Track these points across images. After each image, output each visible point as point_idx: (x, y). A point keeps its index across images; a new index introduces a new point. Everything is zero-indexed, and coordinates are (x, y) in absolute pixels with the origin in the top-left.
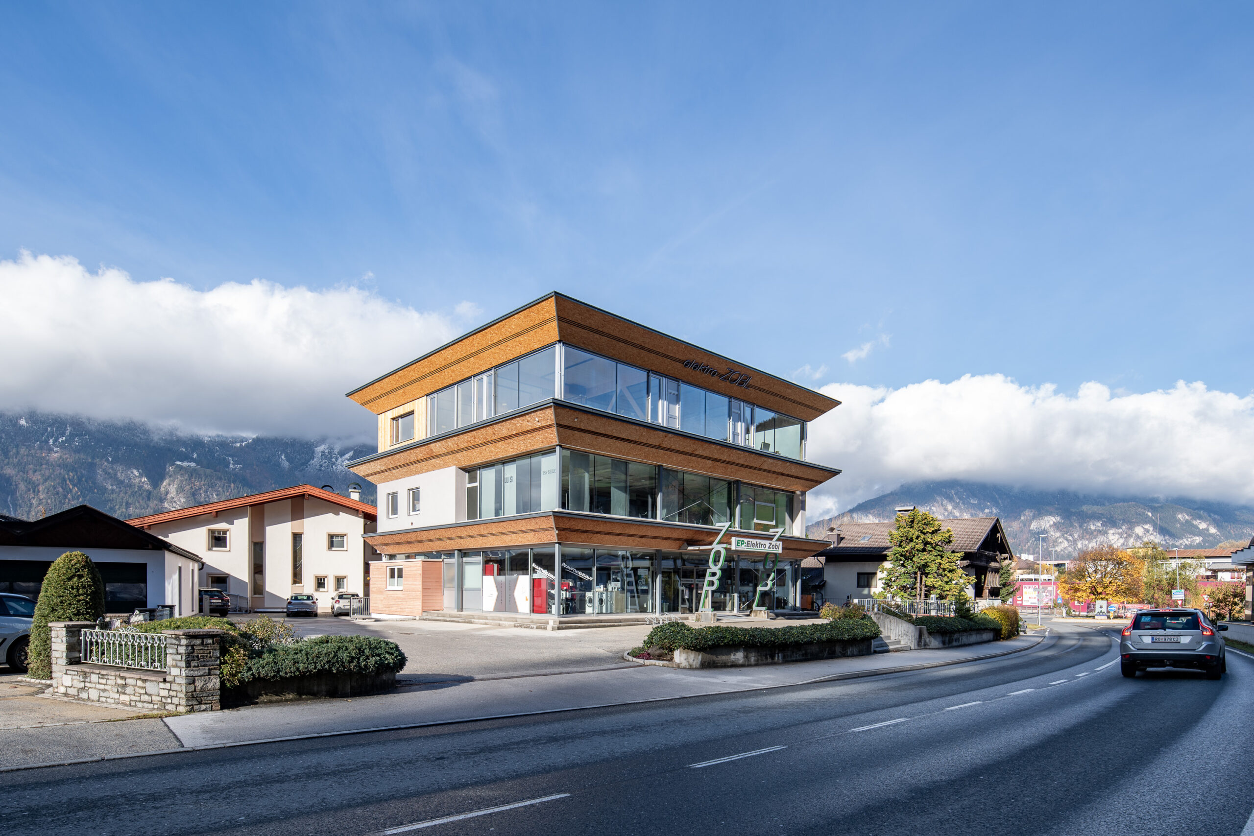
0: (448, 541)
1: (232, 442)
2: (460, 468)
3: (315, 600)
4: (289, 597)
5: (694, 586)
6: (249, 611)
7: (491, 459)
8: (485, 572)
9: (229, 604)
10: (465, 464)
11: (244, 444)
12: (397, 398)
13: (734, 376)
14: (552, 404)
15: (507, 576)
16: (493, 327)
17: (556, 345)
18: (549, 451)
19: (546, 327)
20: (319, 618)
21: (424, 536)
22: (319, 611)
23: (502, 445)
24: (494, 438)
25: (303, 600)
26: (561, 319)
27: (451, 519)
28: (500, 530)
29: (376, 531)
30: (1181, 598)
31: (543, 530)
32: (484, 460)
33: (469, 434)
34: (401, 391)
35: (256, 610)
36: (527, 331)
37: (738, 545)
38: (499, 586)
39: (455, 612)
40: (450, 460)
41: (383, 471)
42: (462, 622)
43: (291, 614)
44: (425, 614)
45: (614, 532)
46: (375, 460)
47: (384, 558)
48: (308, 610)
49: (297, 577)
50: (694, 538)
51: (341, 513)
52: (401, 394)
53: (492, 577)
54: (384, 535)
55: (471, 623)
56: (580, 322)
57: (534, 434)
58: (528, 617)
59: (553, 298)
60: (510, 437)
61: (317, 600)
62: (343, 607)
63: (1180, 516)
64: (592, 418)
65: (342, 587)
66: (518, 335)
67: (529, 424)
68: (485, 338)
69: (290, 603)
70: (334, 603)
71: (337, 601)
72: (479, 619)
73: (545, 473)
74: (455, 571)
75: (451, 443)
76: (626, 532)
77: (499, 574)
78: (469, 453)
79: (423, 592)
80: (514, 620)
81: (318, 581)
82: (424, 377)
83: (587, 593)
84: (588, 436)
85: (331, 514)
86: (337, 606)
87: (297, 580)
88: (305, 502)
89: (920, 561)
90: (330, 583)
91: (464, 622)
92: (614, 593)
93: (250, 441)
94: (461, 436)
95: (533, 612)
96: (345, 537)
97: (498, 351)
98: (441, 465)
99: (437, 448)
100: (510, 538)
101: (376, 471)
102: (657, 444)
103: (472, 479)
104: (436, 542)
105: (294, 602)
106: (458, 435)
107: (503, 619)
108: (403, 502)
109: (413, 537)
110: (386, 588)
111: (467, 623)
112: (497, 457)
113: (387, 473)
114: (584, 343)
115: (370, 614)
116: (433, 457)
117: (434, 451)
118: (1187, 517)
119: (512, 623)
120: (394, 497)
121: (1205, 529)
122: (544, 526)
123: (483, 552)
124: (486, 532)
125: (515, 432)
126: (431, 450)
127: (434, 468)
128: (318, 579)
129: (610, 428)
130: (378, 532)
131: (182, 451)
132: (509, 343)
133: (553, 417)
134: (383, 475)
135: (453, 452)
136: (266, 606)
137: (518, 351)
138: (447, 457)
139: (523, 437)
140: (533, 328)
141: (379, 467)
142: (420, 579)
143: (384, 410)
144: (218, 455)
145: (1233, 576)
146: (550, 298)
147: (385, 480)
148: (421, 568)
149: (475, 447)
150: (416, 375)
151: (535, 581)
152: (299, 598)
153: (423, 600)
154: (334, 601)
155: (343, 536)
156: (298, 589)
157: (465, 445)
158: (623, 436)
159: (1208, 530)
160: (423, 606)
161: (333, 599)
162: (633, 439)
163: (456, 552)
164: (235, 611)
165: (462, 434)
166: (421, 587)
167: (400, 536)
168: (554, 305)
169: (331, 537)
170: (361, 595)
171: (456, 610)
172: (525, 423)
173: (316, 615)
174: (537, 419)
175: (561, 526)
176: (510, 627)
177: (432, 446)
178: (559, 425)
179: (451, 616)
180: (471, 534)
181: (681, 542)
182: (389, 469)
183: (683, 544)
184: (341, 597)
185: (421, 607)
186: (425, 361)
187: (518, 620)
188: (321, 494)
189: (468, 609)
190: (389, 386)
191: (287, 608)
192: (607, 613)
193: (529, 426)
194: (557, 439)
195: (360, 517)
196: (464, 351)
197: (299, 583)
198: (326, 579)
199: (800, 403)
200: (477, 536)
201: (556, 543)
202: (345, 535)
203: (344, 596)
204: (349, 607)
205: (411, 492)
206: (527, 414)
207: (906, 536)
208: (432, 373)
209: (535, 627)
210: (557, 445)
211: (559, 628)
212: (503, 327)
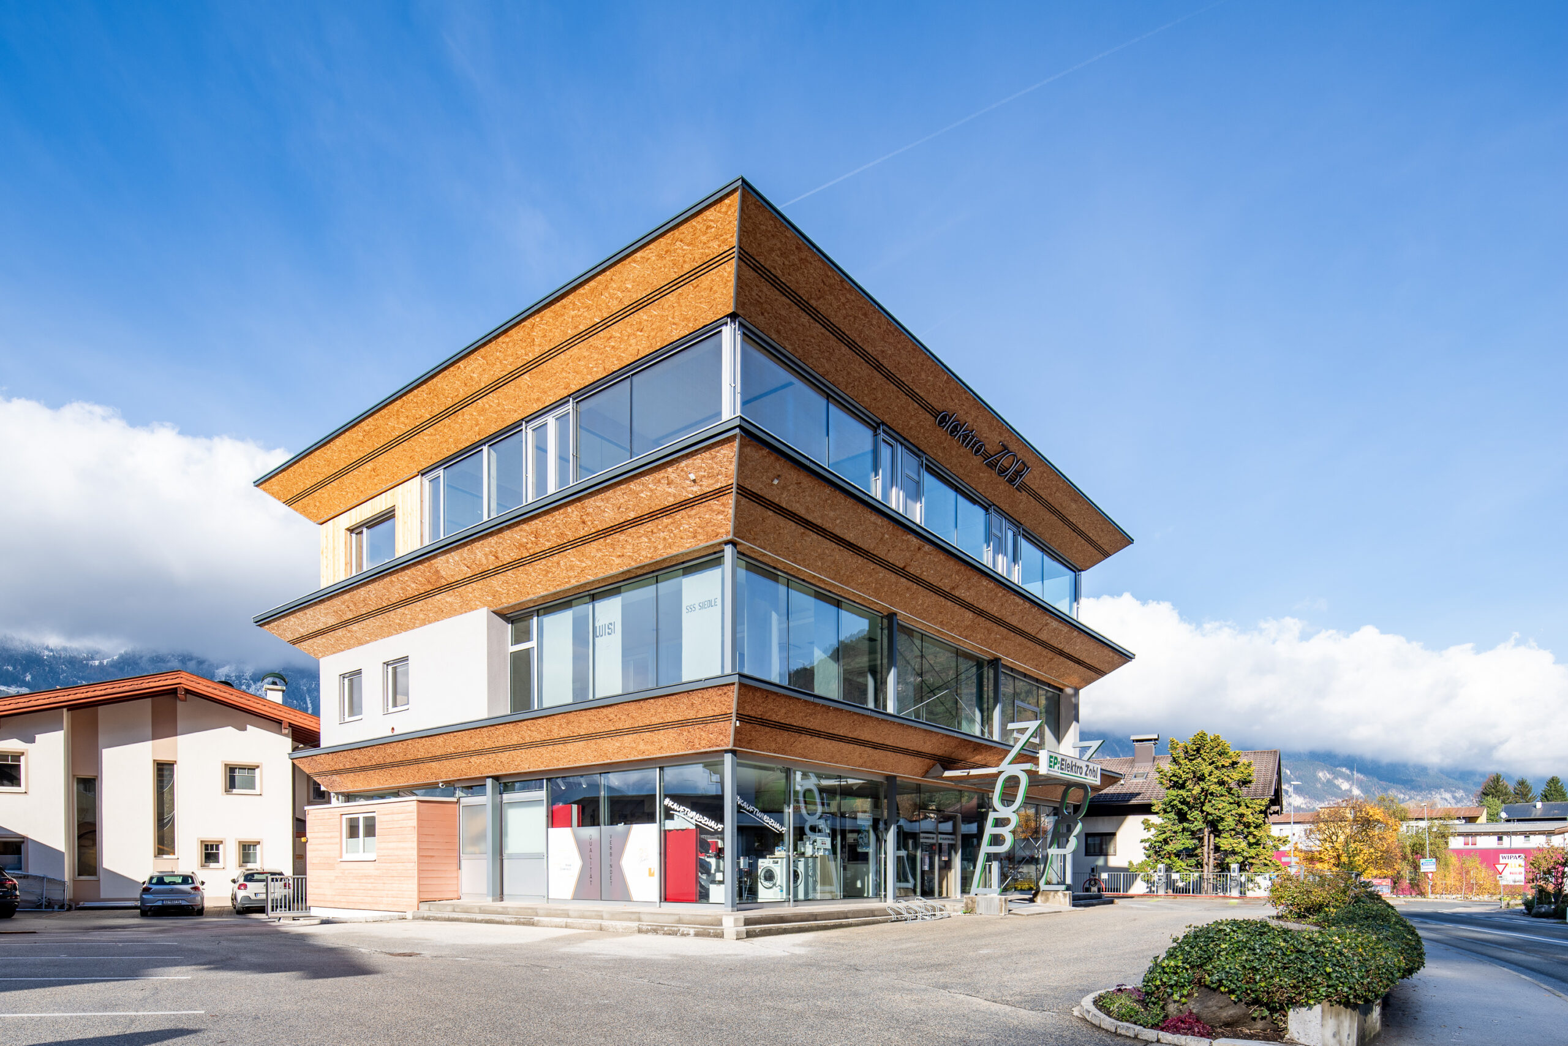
0: (474, 759)
1: (87, 659)
2: (493, 612)
3: (198, 885)
4: (147, 879)
5: (937, 848)
6: (65, 907)
7: (568, 586)
8: (554, 820)
9: (18, 893)
10: (508, 600)
11: (105, 662)
12: (359, 484)
13: (1005, 462)
14: (737, 431)
15: (603, 827)
16: (581, 291)
17: (724, 328)
18: (708, 559)
19: (705, 281)
20: (206, 917)
21: (421, 749)
22: (208, 904)
23: (599, 550)
24: (582, 533)
25: (174, 883)
26: (746, 257)
27: (479, 711)
28: (599, 726)
29: (318, 746)
30: (1432, 870)
31: (704, 721)
32: (552, 590)
33: (524, 526)
34: (369, 466)
35: (81, 904)
36: (660, 293)
37: (1050, 766)
38: (584, 848)
39: (489, 902)
40: (477, 594)
41: (332, 629)
42: (511, 923)
43: (148, 912)
44: (424, 907)
45: (836, 732)
46: (316, 604)
47: (334, 800)
48: (184, 903)
49: (164, 843)
50: (953, 756)
51: (249, 727)
52: (368, 473)
53: (568, 829)
54: (335, 751)
55: (533, 924)
56: (779, 273)
57: (678, 516)
58: (655, 909)
59: (738, 195)
60: (620, 528)
61: (203, 883)
62: (253, 897)
63: (1321, 774)
64: (807, 481)
65: (252, 860)
66: (638, 306)
67: (672, 490)
68: (560, 319)
69: (146, 890)
70: (236, 889)
71: (241, 885)
72: (547, 916)
73: (691, 608)
74: (486, 820)
75: (481, 554)
76: (855, 735)
77: (581, 823)
78: (520, 574)
79: (419, 864)
80: (634, 917)
81: (206, 849)
82: (417, 431)
83: (760, 861)
84: (790, 528)
85: (230, 728)
86: (241, 894)
87: (165, 848)
88: (179, 704)
89: (1214, 812)
90: (229, 854)
91: (518, 923)
92: (819, 860)
93: (115, 658)
94: (507, 534)
95: (666, 900)
96: (257, 771)
97: (586, 354)
98: (456, 606)
99: (450, 566)
100: (618, 744)
101: (317, 628)
102: (901, 566)
103: (521, 636)
104: (446, 763)
105: (154, 887)
106: (500, 531)
107: (605, 916)
108: (373, 686)
109: (398, 752)
110: (341, 857)
111: (524, 924)
112: (583, 581)
113: (339, 633)
114: (778, 332)
115: (308, 908)
116: (440, 590)
117: (443, 573)
118: (1328, 776)
119: (635, 924)
120: (353, 677)
121: (1347, 790)
122: (710, 710)
123: (548, 780)
124: (564, 733)
125: (632, 515)
126: (437, 572)
127: (442, 614)
128: (206, 846)
129: (832, 514)
130: (322, 746)
131: (7, 670)
132: (615, 331)
133: (733, 467)
134: (331, 637)
135: (484, 575)
136: (103, 896)
137: (632, 350)
138: (469, 588)
139: (649, 526)
140: (675, 285)
141: (323, 619)
142: (414, 837)
143: (333, 514)
144: (64, 677)
145: (1466, 841)
146: (728, 195)
147: (335, 650)
148: (416, 814)
149: (535, 558)
150: (402, 426)
151: (670, 836)
152: (167, 880)
153: (419, 878)
154: (237, 885)
155: (252, 769)
156: (165, 865)
157: (514, 555)
158: (850, 537)
159: (1351, 791)
160: (419, 892)
161: (234, 881)
162: (865, 547)
163: (489, 782)
164: (39, 906)
165: (509, 527)
166: (415, 852)
167: (371, 752)
168: (737, 214)
169: (231, 771)
170: (288, 872)
171: (490, 899)
172: (663, 487)
173: (200, 912)
174: (692, 476)
175: (749, 710)
176: (626, 932)
177: (440, 562)
178: (743, 491)
179: (482, 911)
180: (528, 740)
181: (931, 762)
182: (345, 624)
183: (934, 765)
184: (249, 877)
185: (416, 893)
186: (423, 392)
187: (642, 916)
188: (209, 690)
189: (512, 896)
190: (344, 455)
191: (142, 900)
192: (807, 900)
193: (669, 494)
194: (730, 527)
195: (285, 735)
196: (511, 360)
197: (168, 853)
198: (221, 847)
199: (1081, 533)
200: (543, 743)
201: (726, 751)
202: (258, 767)
203: (256, 877)
204: (264, 896)
205: (390, 668)
206: (670, 463)
207: (1194, 772)
208: (436, 419)
209: (692, 932)
210: (727, 543)
211: (749, 935)
212: (606, 287)
